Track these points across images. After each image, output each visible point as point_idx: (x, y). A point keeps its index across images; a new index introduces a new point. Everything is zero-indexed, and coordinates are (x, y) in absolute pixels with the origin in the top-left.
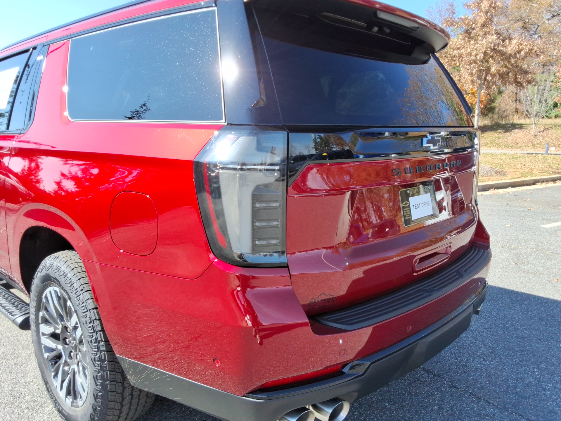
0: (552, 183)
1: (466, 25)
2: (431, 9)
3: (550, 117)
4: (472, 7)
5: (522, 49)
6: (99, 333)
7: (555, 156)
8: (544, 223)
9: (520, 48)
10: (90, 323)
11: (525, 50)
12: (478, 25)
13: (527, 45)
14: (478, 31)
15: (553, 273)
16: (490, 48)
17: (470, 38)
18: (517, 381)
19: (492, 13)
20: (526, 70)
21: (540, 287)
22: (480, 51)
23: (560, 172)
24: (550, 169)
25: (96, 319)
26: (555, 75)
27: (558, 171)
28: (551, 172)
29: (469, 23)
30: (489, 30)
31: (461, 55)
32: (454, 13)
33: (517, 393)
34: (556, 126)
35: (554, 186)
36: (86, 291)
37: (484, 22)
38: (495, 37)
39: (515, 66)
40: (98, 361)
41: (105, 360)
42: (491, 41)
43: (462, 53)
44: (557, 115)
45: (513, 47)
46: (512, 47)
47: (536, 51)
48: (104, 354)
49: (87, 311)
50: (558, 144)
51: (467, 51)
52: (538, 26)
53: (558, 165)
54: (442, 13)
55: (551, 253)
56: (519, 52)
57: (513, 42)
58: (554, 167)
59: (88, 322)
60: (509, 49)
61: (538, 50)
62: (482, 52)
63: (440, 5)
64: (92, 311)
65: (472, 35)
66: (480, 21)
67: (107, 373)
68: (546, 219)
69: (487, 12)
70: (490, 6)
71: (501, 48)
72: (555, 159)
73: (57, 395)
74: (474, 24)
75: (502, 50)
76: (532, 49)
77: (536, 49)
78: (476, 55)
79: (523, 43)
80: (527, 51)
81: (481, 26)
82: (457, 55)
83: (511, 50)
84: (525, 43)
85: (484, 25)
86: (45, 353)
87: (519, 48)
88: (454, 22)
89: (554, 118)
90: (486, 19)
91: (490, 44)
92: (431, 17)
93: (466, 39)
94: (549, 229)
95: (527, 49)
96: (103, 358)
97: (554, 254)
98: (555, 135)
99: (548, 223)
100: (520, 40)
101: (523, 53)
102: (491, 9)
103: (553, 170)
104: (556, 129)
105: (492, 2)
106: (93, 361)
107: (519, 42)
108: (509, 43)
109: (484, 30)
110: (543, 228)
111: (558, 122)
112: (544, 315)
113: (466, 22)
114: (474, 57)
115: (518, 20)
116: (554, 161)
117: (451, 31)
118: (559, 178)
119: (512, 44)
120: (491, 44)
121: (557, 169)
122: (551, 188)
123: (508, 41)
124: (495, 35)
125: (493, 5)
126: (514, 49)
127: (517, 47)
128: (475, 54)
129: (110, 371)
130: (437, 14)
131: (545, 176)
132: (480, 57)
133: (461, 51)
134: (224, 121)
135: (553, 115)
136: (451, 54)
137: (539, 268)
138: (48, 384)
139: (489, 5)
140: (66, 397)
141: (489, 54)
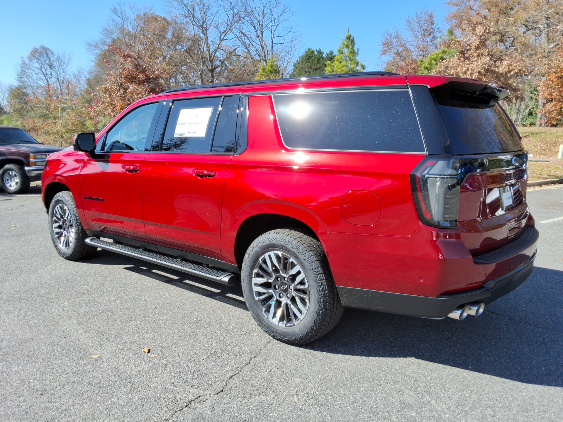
0: (538, 187)
1: (462, 46)
2: (411, 19)
3: (525, 124)
4: (467, 30)
5: (512, 70)
6: (321, 275)
7: (536, 162)
8: (541, 220)
9: (511, 69)
10: (315, 269)
11: (515, 71)
12: (473, 47)
13: (517, 66)
14: (472, 53)
15: (558, 255)
16: (485, 68)
17: (465, 58)
18: (551, 315)
19: (486, 37)
20: (516, 88)
21: (551, 264)
22: (475, 71)
23: (543, 177)
24: (535, 175)
25: (319, 267)
26: (529, 84)
27: (542, 176)
28: (536, 178)
29: (464, 45)
30: (482, 52)
31: (458, 73)
32: (433, 24)
33: (553, 321)
34: (533, 134)
35: (541, 190)
36: (309, 251)
37: (478, 45)
38: (488, 58)
39: (506, 83)
40: (321, 291)
41: (326, 290)
42: (485, 63)
43: (459, 72)
44: (532, 123)
45: (505, 68)
46: (503, 68)
47: (524, 71)
48: (325, 287)
49: (312, 262)
50: (535, 151)
51: (462, 69)
52: (514, 39)
53: (541, 171)
54: (422, 24)
55: (553, 241)
56: (510, 71)
57: (504, 63)
58: (538, 173)
59: (314, 269)
60: (501, 69)
61: (526, 71)
62: (477, 72)
63: (420, 16)
64: (316, 262)
65: (466, 55)
66: (475, 44)
67: (327, 298)
68: (542, 217)
69: (481, 36)
70: (485, 31)
71: (494, 69)
72: (537, 165)
73: (269, 322)
74: (469, 46)
75: (494, 70)
76: (520, 70)
77: (524, 69)
78: (472, 74)
79: (512, 64)
80: (517, 71)
81: (475, 48)
82: (454, 73)
83: (503, 70)
84: (515, 64)
85: (478, 48)
86: (256, 297)
87: (509, 69)
88: (451, 44)
89: (529, 125)
90: (480, 42)
91: (484, 66)
92: (411, 27)
93: (462, 59)
94: (546, 224)
95: (517, 70)
96: (325, 289)
97: (555, 242)
98: (532, 143)
99: (544, 220)
100: (510, 61)
101: (512, 73)
102: (485, 34)
103: (538, 176)
104: (533, 137)
105: (486, 28)
106: (319, 292)
107: (509, 63)
108: (500, 64)
109: (477, 51)
110: (541, 223)
111: (535, 130)
112: (559, 281)
113: (462, 45)
114: (469, 76)
115: (496, 33)
116: (537, 168)
117: (429, 41)
118: (544, 183)
119: (503, 65)
120: (486, 65)
121: (541, 175)
122: (539, 191)
123: (499, 61)
124: (488, 57)
125: (487, 31)
126: (505, 69)
127: (508, 68)
128: (470, 73)
129: (329, 297)
130: (416, 24)
131: (531, 181)
132: (475, 76)
133: (458, 71)
134: (426, 153)
135: (528, 122)
136: (449, 73)
137: (547, 252)
138: (260, 316)
139: (483, 31)
140: (279, 322)
141: (482, 73)
